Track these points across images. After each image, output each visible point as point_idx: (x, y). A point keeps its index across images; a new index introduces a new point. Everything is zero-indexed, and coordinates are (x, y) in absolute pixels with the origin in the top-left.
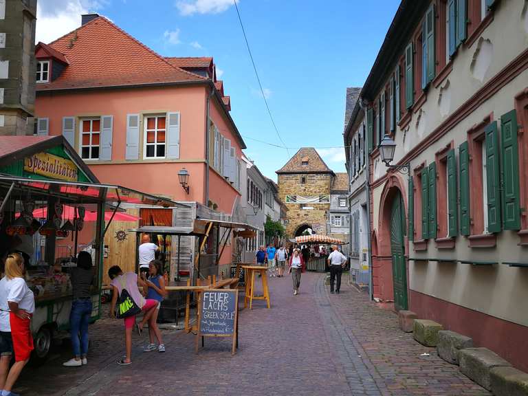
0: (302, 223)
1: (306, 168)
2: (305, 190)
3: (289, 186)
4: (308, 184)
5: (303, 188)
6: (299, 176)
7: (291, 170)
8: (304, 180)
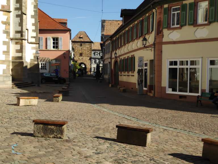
0: (80, 62)
1: (82, 40)
2: (81, 49)
3: (75, 47)
4: (82, 47)
5: (81, 48)
6: (79, 43)
7: (76, 40)
8: (81, 45)
